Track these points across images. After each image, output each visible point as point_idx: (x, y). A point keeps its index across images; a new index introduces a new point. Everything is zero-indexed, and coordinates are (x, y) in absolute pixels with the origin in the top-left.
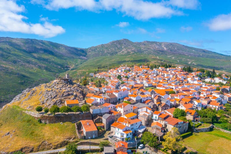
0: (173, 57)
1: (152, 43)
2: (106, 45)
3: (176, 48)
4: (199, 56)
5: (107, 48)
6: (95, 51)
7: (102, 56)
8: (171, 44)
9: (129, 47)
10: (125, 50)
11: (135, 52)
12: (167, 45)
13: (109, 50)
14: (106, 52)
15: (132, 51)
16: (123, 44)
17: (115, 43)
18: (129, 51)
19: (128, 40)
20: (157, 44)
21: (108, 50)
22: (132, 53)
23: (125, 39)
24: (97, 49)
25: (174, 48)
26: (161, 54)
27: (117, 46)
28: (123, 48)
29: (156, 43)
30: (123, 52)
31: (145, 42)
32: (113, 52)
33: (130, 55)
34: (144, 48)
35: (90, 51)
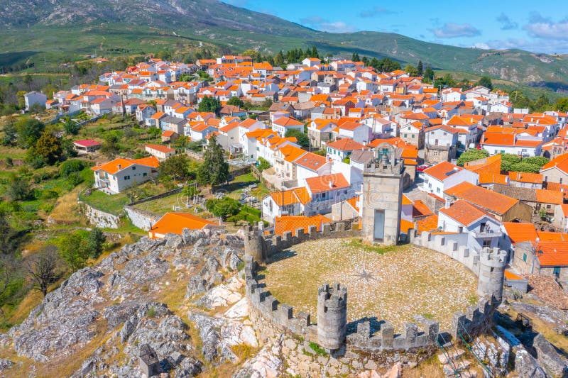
3: (207, 10)
4: (267, 32)
9: (74, 2)
10: (64, 10)
11: (99, 18)
13: (7, 9)
15: (90, 14)
18: (80, 13)
22: (90, 19)
25: (204, 10)
28: (55, 5)
30: (58, 17)
32: (23, 18)
33: (88, 26)
34: (122, 8)
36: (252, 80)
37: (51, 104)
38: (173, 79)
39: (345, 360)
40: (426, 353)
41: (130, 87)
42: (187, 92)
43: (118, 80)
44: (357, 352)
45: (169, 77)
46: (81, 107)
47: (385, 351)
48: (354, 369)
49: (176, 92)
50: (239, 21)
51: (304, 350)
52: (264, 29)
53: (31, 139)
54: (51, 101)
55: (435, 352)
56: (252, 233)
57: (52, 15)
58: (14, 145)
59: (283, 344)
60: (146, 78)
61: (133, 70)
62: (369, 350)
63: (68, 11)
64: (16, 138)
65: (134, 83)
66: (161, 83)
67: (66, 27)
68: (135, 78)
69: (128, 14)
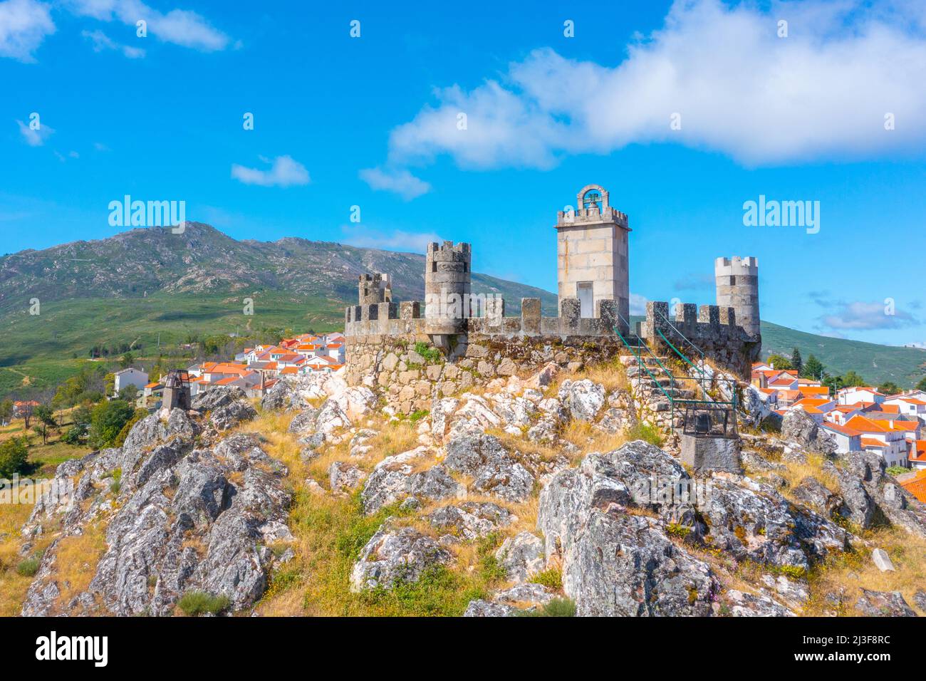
1: (322, 248)
2: (100, 244)
5: (104, 261)
6: (40, 273)
7: (77, 295)
8: (403, 258)
9: (218, 261)
10: (201, 272)
11: (251, 284)
12: (387, 262)
13: (119, 270)
14: (99, 279)
15: (240, 279)
16: (189, 246)
17: (148, 241)
18: (224, 277)
19: (209, 228)
20: (343, 256)
21: (113, 270)
22: (238, 285)
23: (198, 226)
24: (50, 265)
27: (157, 255)
28: (190, 265)
29: (338, 248)
30: (190, 282)
31: (288, 241)
32: (139, 283)
33: (233, 296)
34: (290, 271)
35: (12, 270)
37: (153, 389)
39: (467, 363)
40: (596, 349)
41: (281, 366)
43: (262, 356)
44: (484, 344)
47: (529, 339)
48: (480, 376)
51: (408, 363)
53: (109, 432)
54: (154, 385)
55: (614, 351)
56: (370, 283)
57: (183, 279)
58: (82, 443)
59: (380, 369)
60: (308, 354)
61: (290, 344)
62: (503, 339)
63: (207, 274)
64: (86, 431)
65: (285, 359)
66: (331, 360)
67: (201, 296)
68: (289, 353)
69: (297, 280)
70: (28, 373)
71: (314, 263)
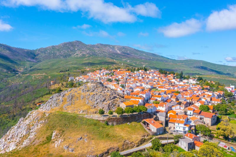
0: (128, 60)
1: (105, 46)
2: (57, 46)
3: (128, 51)
4: (150, 60)
5: (58, 50)
7: (53, 58)
8: (124, 48)
9: (83, 49)
10: (79, 52)
11: (90, 55)
12: (120, 49)
13: (62, 52)
14: (58, 54)
16: (76, 46)
17: (67, 45)
18: (84, 53)
19: (80, 42)
20: (110, 47)
21: (60, 52)
22: (87, 55)
23: (78, 41)
24: (47, 51)
26: (117, 57)
27: (69, 48)
28: (77, 51)
29: (109, 46)
30: (77, 54)
31: (98, 44)
32: (66, 55)
33: (86, 58)
34: (98, 51)
35: (39, 52)
36: (123, 75)
38: (105, 75)
41: (94, 76)
42: (106, 77)
43: (91, 74)
45: (103, 74)
46: (82, 80)
49: (103, 77)
50: (140, 56)
52: (149, 58)
54: (75, 79)
57: (76, 54)
60: (98, 74)
61: (95, 72)
63: (81, 53)
64: (68, 86)
67: (80, 58)
68: (95, 74)
69: (100, 53)
70: (49, 76)
71: (104, 49)
